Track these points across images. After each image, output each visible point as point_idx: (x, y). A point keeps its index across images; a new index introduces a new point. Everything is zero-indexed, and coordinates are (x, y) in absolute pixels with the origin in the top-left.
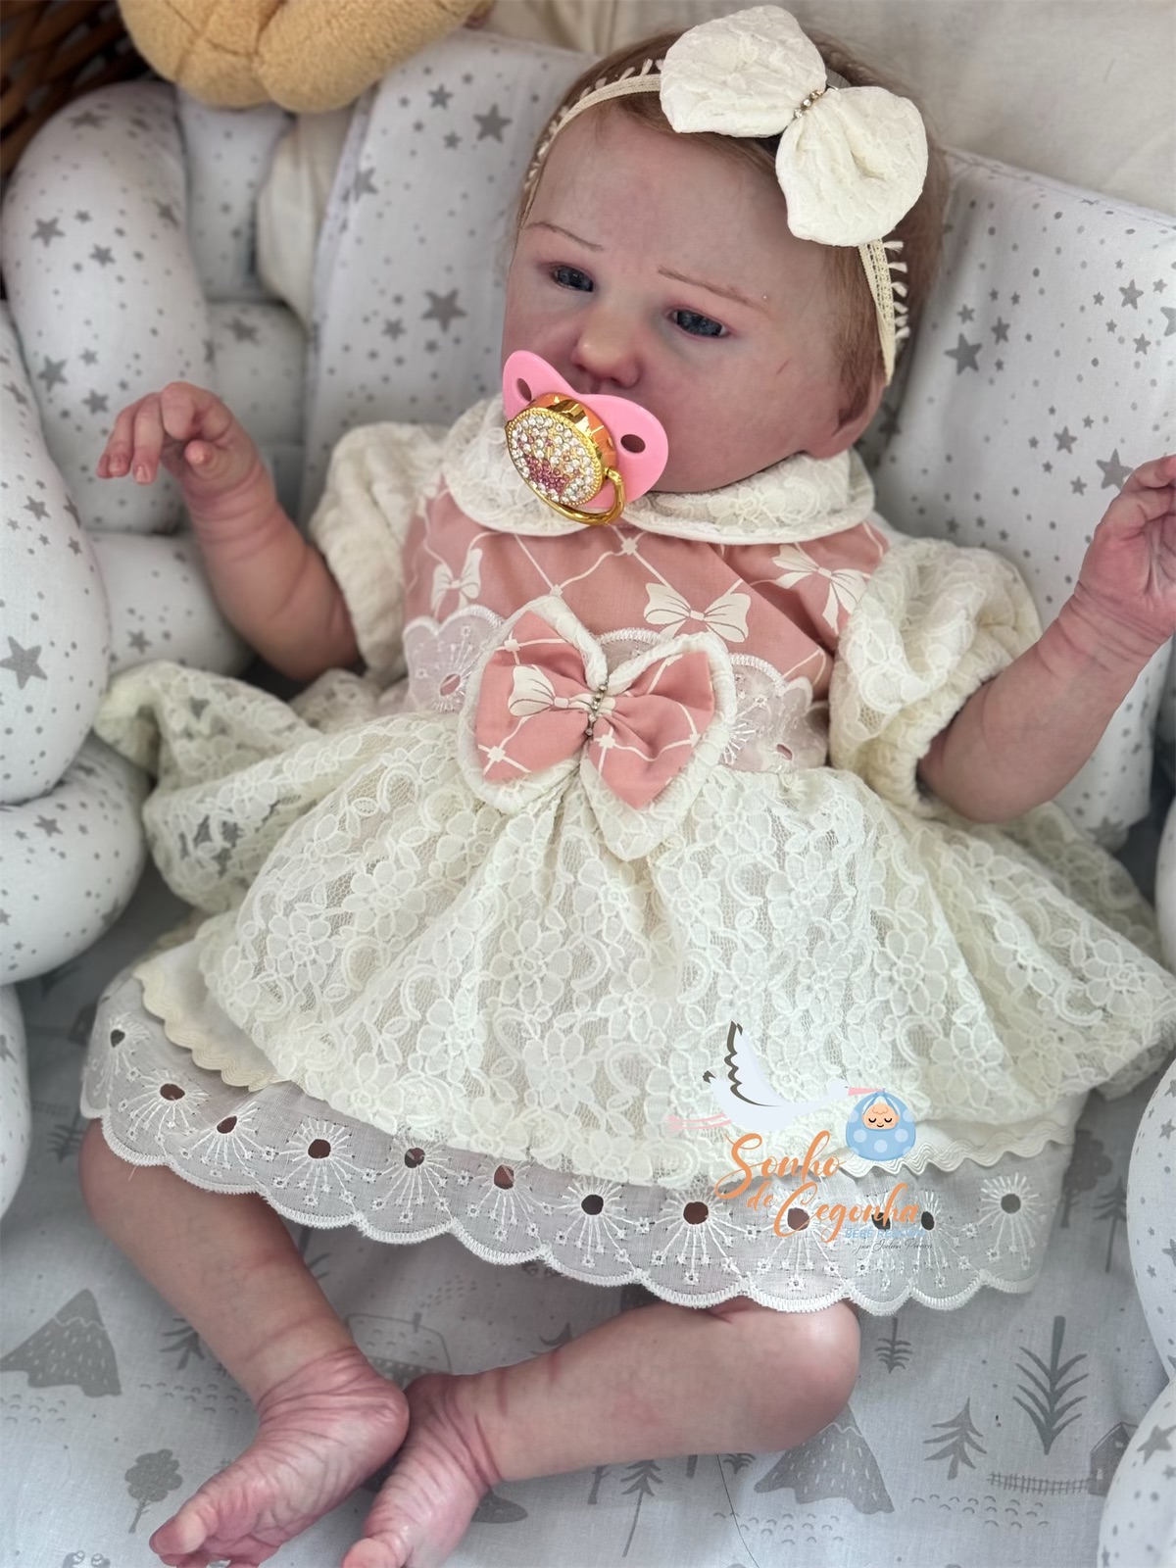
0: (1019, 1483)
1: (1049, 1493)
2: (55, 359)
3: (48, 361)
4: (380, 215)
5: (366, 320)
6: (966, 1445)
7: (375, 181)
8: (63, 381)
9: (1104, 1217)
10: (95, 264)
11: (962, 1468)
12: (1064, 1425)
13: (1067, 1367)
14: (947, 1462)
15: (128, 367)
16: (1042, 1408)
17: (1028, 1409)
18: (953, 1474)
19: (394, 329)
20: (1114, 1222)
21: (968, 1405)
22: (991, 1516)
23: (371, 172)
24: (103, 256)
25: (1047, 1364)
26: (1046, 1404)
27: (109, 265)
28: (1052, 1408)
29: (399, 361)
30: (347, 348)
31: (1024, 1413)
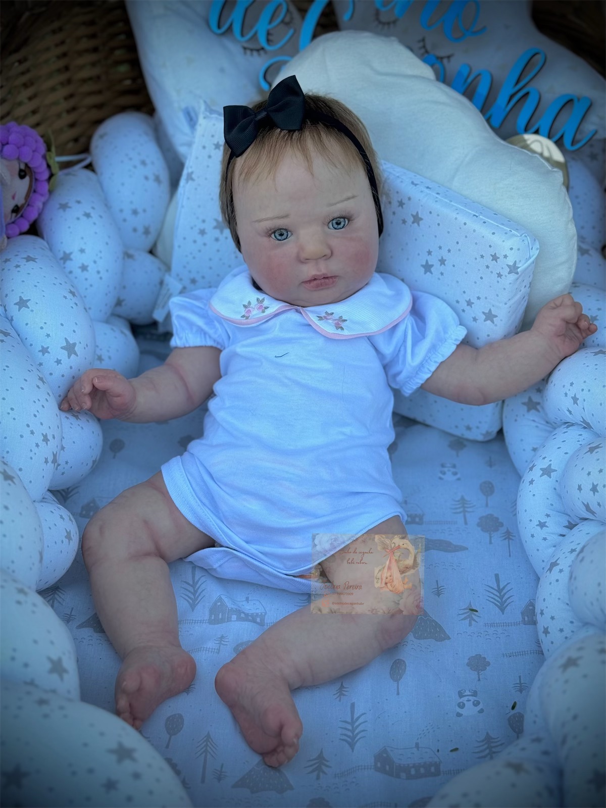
0: (496, 625)
1: (507, 626)
2: (68, 252)
3: (65, 253)
4: (196, 189)
5: (192, 228)
6: (473, 615)
7: (194, 176)
8: (71, 260)
9: (505, 539)
10: (85, 218)
11: (473, 622)
12: (507, 605)
13: (504, 588)
14: (467, 621)
15: (97, 255)
16: (498, 601)
17: (493, 603)
18: (470, 625)
19: (202, 232)
20: (509, 541)
21: (470, 603)
22: (488, 637)
23: (192, 173)
24: (88, 215)
25: (495, 587)
26: (499, 600)
27: (90, 219)
28: (502, 601)
29: (205, 244)
30: (185, 239)
31: (492, 604)
